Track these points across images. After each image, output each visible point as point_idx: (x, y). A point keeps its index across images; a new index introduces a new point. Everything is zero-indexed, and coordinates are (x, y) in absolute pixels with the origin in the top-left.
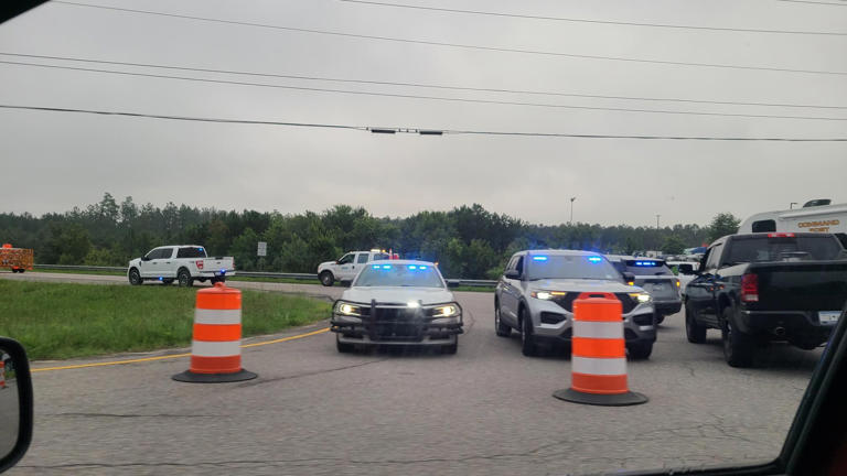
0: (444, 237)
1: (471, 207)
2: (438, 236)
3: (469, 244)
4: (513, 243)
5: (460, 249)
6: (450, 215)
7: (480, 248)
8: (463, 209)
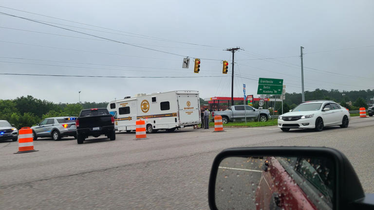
0: (9, 112)
1: (26, 97)
2: (6, 112)
3: (23, 115)
4: (48, 113)
5: (18, 118)
6: (15, 101)
7: (29, 116)
8: (22, 98)
